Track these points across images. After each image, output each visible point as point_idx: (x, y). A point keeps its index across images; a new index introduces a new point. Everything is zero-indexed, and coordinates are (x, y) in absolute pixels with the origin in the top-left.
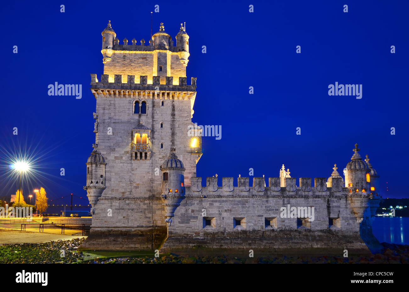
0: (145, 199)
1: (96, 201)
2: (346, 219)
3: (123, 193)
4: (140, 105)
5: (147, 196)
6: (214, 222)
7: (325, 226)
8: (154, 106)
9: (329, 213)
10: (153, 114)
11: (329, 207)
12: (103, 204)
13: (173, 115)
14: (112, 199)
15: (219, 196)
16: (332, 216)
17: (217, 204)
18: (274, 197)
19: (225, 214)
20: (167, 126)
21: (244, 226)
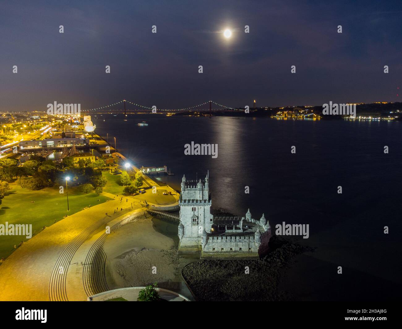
0: (196, 237)
1: (182, 238)
2: (254, 248)
3: (190, 236)
4: (194, 209)
5: (197, 236)
6: (216, 249)
7: (247, 250)
8: (198, 209)
9: (249, 246)
10: (198, 212)
11: (249, 245)
12: (184, 239)
13: (204, 211)
14: (186, 237)
15: (217, 242)
16: (250, 247)
17: (217, 245)
18: (233, 242)
19: (219, 247)
20: (202, 215)
21: (224, 250)
